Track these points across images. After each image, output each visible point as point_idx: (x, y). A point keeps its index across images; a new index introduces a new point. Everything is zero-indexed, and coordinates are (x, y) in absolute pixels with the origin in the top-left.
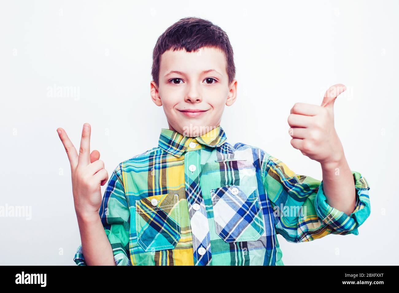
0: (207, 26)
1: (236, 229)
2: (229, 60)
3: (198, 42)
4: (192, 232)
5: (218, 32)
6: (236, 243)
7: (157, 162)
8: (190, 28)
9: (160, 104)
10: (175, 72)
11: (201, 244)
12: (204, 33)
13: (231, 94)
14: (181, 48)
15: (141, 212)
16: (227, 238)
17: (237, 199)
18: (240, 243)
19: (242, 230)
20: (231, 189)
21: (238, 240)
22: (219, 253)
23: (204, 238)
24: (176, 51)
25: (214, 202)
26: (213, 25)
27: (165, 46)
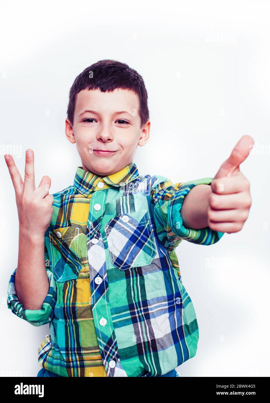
0: (123, 69)
1: (129, 255)
2: (143, 102)
3: (113, 82)
4: (88, 263)
5: (133, 75)
6: (131, 269)
7: (67, 198)
8: (106, 69)
9: (74, 141)
10: (89, 111)
11: (98, 274)
12: (120, 74)
13: (143, 135)
14: (96, 88)
15: (54, 242)
16: (122, 266)
17: (128, 226)
18: (135, 268)
19: (136, 256)
20: (122, 217)
21: (133, 265)
22: (116, 281)
23: (100, 267)
24: (90, 91)
25: (107, 232)
26: (129, 68)
27: (81, 85)
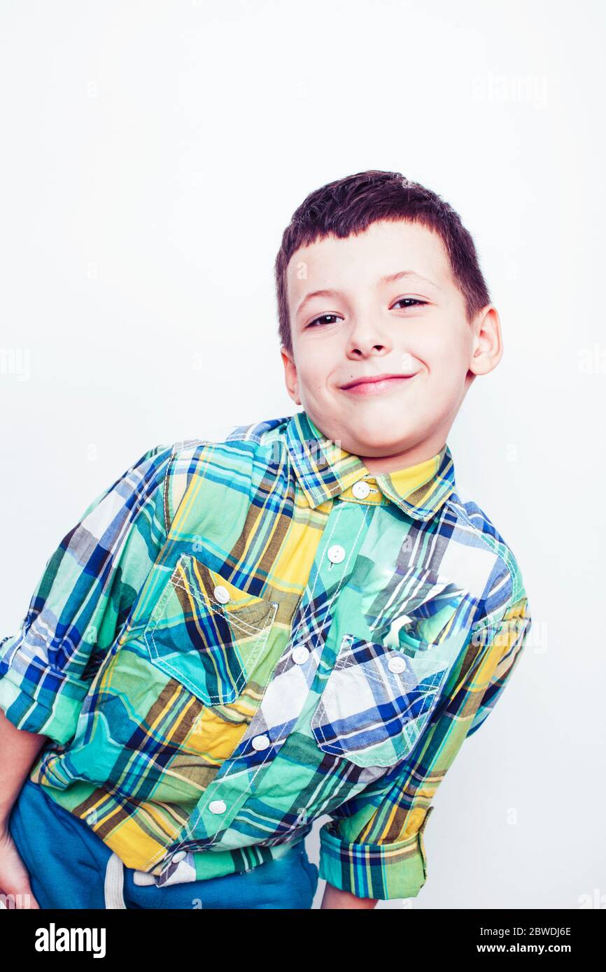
1: (357, 736)
4: (261, 701)
13: (482, 344)
15: (182, 583)
16: (327, 743)
17: (391, 682)
19: (369, 745)
20: (392, 657)
23: (279, 724)
25: (340, 664)
